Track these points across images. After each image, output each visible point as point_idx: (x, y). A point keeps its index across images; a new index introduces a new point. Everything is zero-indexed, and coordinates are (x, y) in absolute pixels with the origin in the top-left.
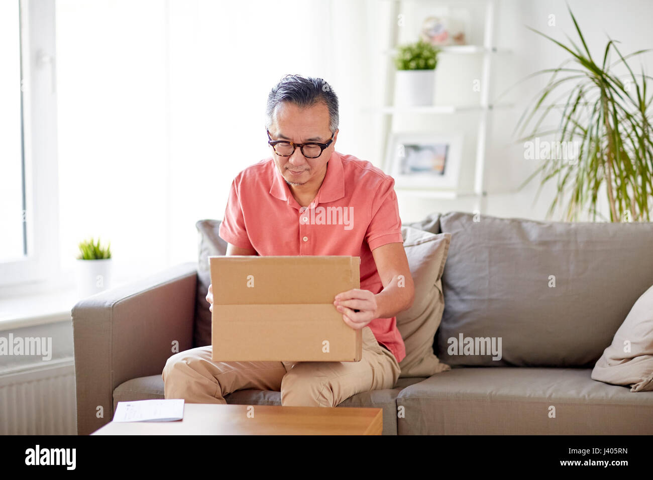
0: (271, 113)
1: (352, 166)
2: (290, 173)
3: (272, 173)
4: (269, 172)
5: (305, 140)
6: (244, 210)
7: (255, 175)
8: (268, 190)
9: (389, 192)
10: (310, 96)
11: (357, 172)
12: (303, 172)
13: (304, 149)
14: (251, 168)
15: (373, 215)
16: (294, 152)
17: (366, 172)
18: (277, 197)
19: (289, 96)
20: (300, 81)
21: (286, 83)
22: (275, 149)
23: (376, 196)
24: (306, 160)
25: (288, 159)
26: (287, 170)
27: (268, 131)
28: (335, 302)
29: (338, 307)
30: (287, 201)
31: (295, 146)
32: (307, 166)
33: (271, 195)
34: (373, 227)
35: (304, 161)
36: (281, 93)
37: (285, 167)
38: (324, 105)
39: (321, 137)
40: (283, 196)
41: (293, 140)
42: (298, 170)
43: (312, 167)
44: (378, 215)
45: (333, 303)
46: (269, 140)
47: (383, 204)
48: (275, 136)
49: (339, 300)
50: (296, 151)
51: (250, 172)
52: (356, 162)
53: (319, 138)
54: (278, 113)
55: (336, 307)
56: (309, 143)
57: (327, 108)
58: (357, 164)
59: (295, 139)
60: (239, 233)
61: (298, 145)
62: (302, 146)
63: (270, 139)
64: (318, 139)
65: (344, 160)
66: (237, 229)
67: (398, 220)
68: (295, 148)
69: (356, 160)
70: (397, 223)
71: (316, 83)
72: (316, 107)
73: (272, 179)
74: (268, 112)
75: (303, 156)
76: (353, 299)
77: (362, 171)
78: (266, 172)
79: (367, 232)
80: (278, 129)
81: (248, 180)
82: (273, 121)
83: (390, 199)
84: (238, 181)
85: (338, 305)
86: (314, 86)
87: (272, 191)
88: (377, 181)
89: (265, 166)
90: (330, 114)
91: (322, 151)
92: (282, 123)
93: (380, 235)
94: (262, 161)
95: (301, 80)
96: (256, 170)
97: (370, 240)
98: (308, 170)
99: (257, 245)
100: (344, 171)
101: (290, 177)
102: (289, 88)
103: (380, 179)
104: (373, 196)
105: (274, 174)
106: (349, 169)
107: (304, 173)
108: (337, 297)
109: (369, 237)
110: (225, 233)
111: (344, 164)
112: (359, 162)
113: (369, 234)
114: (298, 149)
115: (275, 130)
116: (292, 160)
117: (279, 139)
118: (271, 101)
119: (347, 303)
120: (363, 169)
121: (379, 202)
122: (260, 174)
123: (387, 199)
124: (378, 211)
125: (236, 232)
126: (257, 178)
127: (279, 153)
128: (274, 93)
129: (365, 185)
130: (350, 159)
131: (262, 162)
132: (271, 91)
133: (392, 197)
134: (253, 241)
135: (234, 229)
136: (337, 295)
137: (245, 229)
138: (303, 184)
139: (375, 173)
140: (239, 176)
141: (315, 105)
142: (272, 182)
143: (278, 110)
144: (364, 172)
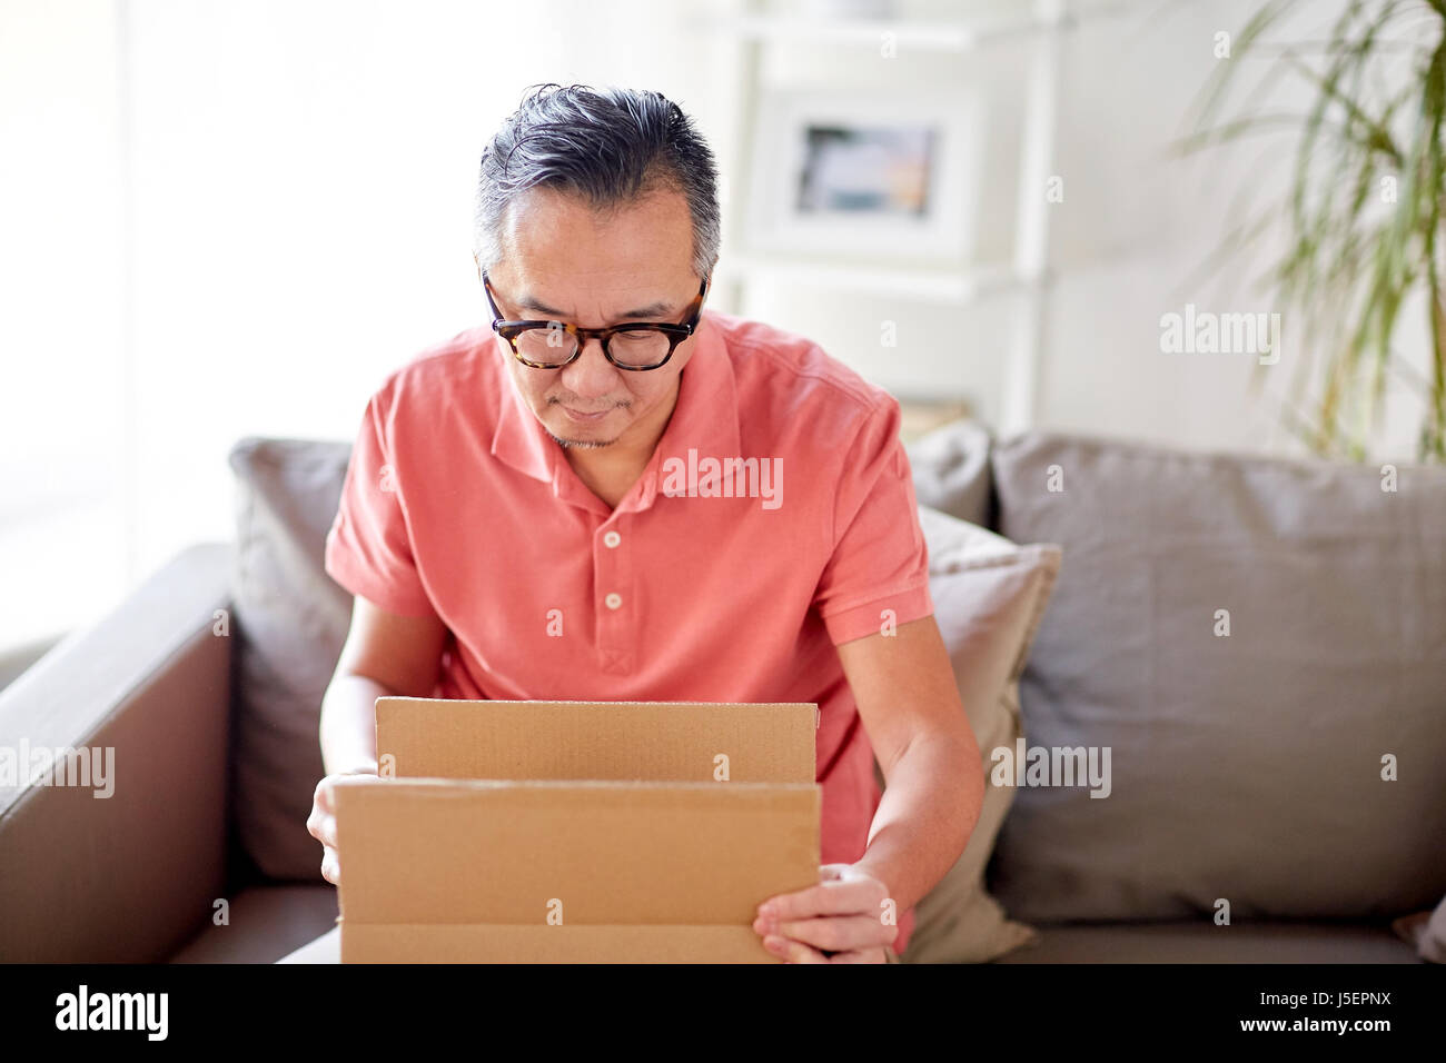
0: (498, 223)
1: (760, 362)
2: (568, 416)
3: (496, 381)
4: (487, 377)
5: (618, 316)
6: (408, 502)
7: (440, 391)
8: (487, 441)
9: (887, 457)
10: (627, 171)
11: (778, 385)
12: (607, 412)
13: (614, 343)
14: (427, 364)
15: (840, 533)
16: (578, 355)
17: (810, 388)
18: (516, 467)
19: (559, 172)
20: (588, 115)
21: (545, 126)
22: (515, 349)
23: (848, 468)
24: (620, 374)
25: (559, 375)
26: (556, 406)
27: (487, 281)
28: (758, 924)
29: (769, 939)
30: (551, 484)
31: (583, 335)
32: (622, 394)
33: (495, 460)
34: (839, 571)
35: (613, 380)
36: (531, 162)
37: (547, 397)
38: (673, 191)
39: (667, 301)
40: (539, 466)
41: (576, 316)
42: (593, 409)
43: (638, 398)
44: (855, 531)
45: (751, 923)
46: (493, 318)
47: (872, 496)
48: (513, 303)
49: (773, 919)
50: (586, 350)
51: (425, 377)
52: (776, 352)
53: (662, 308)
54: (523, 227)
55: (761, 938)
56: (629, 325)
57: (684, 203)
58: (778, 357)
59: (581, 314)
60: (394, 572)
61: (594, 333)
62: (603, 336)
63: (499, 316)
64: (658, 311)
65: (736, 343)
66: (387, 561)
67: (918, 542)
68: (582, 343)
69: (774, 342)
70: (916, 553)
71: (644, 113)
72: (649, 204)
73: (498, 401)
74: (486, 219)
75: (609, 365)
76: (820, 916)
77: (794, 381)
78: (476, 377)
79: (821, 587)
80: (522, 280)
81: (420, 405)
82: (503, 250)
83: (890, 474)
84: (384, 405)
85: (768, 932)
86: (636, 127)
87: (501, 446)
88: (848, 422)
89: (471, 357)
90: (693, 218)
91: (672, 349)
92: (538, 263)
93: (867, 600)
94: (459, 337)
95: (591, 112)
96: (441, 371)
97: (829, 611)
98: (627, 405)
99: (453, 613)
100: (737, 385)
101: (566, 425)
102: (556, 143)
103: (858, 411)
104: (838, 468)
105: (503, 388)
106: (751, 374)
107: (611, 413)
108: (764, 909)
109: (824, 602)
110: (349, 567)
111: (736, 362)
112: (784, 351)
113: (825, 595)
114: (594, 346)
115: (514, 281)
116: (573, 379)
117: (528, 316)
118: (492, 182)
119: (799, 930)
120: (797, 375)
121: (859, 490)
122: (457, 385)
123: (882, 476)
124: (855, 519)
125: (384, 570)
126: (448, 400)
127: (527, 357)
128: (501, 156)
129: (808, 431)
130: (754, 338)
131: (462, 340)
132: (491, 144)
133: (896, 470)
134: (441, 599)
135: (378, 560)
136: (765, 900)
137: (410, 560)
138: (609, 443)
139: (841, 390)
140: (388, 391)
141: (648, 199)
142: (498, 413)
143: (521, 217)
144: (803, 385)
